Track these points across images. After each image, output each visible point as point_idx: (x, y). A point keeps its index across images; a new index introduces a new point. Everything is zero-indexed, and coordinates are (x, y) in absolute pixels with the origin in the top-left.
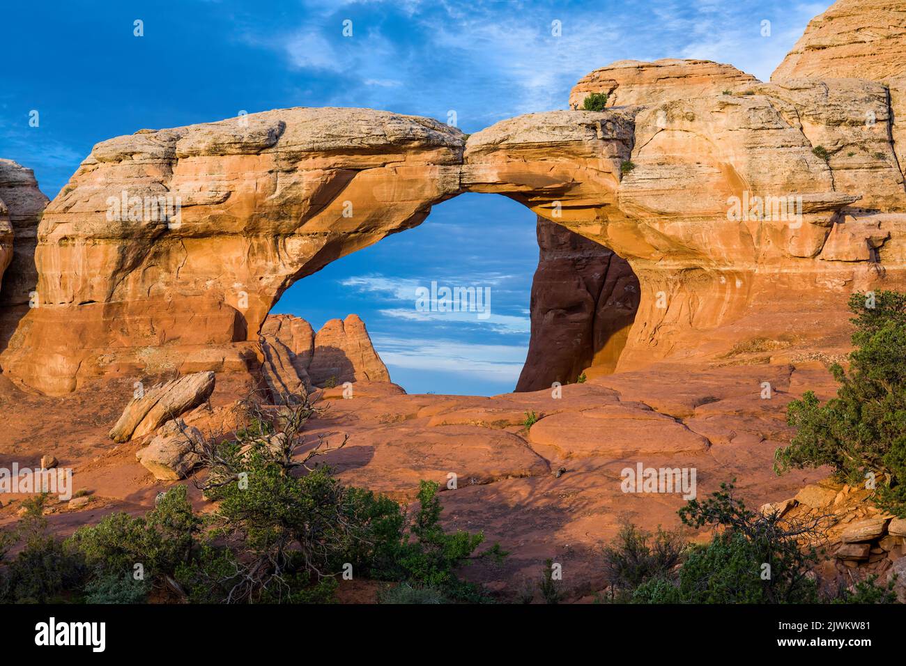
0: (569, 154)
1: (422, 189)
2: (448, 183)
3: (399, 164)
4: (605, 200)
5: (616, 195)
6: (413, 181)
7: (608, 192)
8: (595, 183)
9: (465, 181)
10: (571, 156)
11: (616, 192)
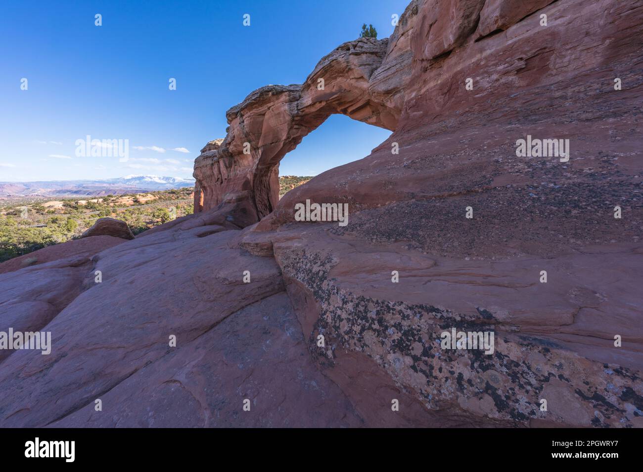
0: (339, 73)
1: (284, 117)
2: (292, 111)
3: (273, 107)
4: (366, 98)
5: (367, 91)
6: (279, 114)
7: (363, 91)
8: (356, 88)
9: (299, 108)
10: (341, 75)
11: (367, 89)
